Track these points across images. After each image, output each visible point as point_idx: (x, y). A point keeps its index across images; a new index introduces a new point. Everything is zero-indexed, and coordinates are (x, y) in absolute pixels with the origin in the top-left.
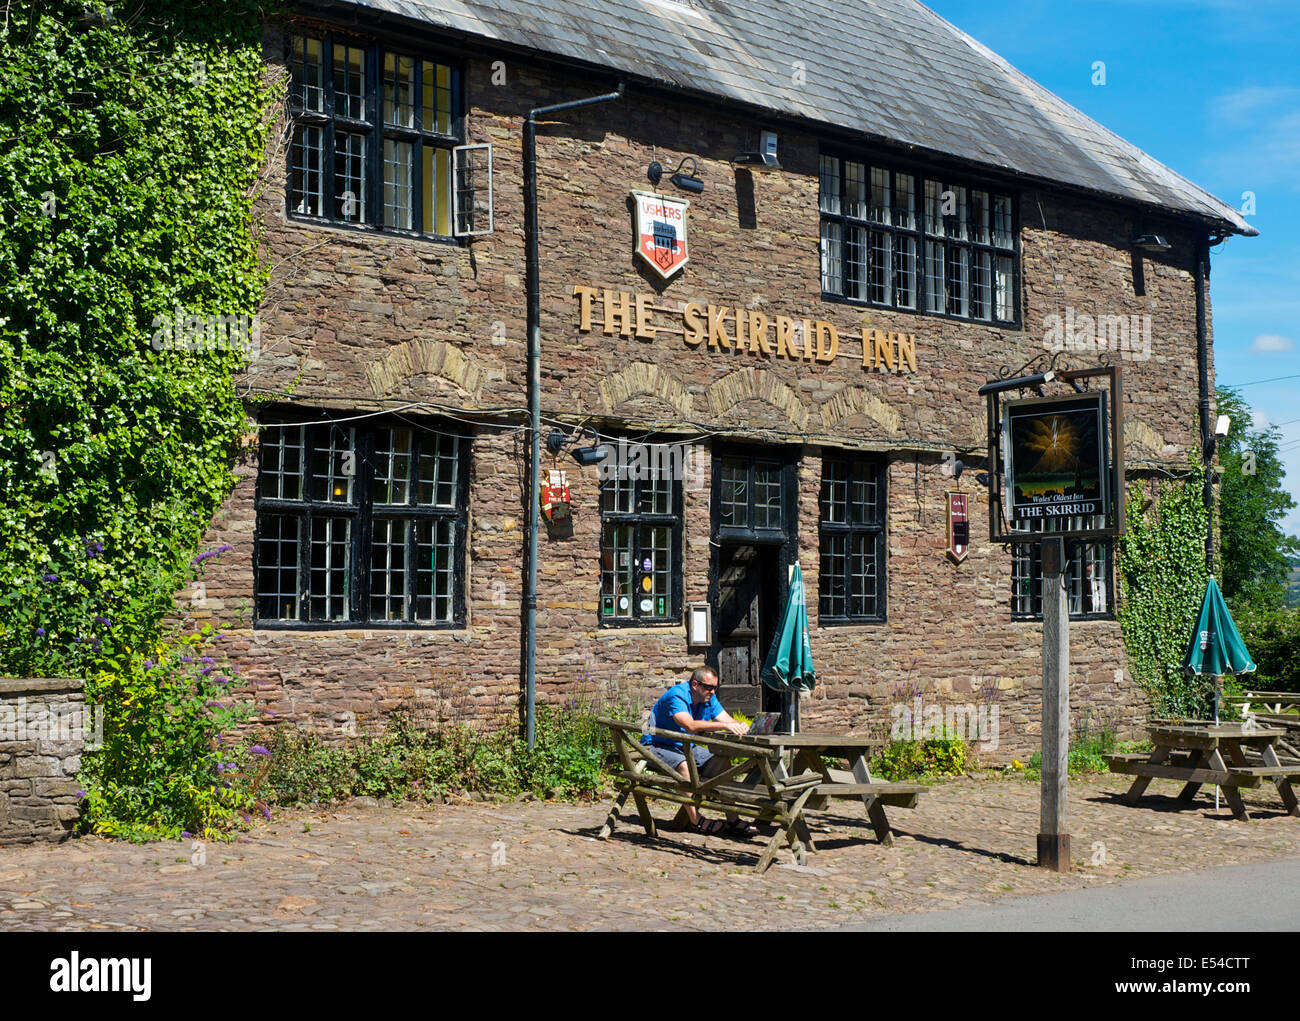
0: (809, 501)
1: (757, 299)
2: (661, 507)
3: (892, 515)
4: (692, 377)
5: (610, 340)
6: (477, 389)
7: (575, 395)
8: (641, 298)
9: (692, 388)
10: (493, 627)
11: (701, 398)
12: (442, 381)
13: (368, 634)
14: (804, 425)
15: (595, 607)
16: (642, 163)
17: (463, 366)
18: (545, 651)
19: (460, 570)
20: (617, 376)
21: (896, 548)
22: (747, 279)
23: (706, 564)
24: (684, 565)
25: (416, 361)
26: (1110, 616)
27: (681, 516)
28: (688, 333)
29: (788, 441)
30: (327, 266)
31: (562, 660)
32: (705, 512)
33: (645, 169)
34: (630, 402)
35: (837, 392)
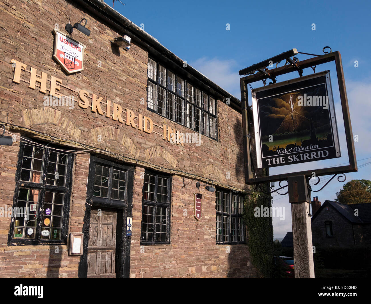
0: (138, 190)
1: (118, 99)
2: (60, 183)
8: (54, 79)
11: (85, 133)
14: (137, 156)
15: (7, 232)
16: (63, 22)
20: (35, 111)
22: (114, 90)
24: (70, 214)
26: (244, 243)
27: (70, 188)
28: (80, 103)
29: (129, 161)
32: (85, 188)
33: (64, 25)
34: (42, 126)
35: (152, 146)
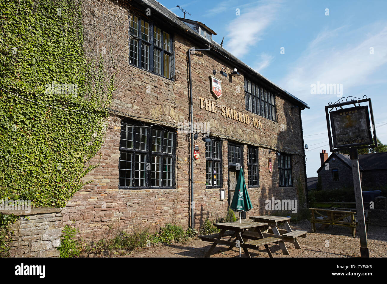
0: (245, 157)
1: (234, 107)
2: (217, 157)
3: (260, 162)
4: (224, 124)
6: (177, 121)
8: (213, 103)
9: (224, 127)
10: (182, 188)
11: (225, 130)
12: (170, 117)
13: (151, 190)
14: (244, 139)
15: (205, 183)
16: (212, 69)
17: (174, 113)
18: (195, 195)
19: (174, 172)
22: (232, 102)
23: (227, 172)
24: (223, 172)
25: (163, 111)
26: (292, 186)
27: (222, 160)
28: (222, 113)
29: (241, 142)
30: (140, 79)
31: (198, 197)
32: (227, 159)
33: (212, 71)
34: (211, 129)
35: (249, 132)
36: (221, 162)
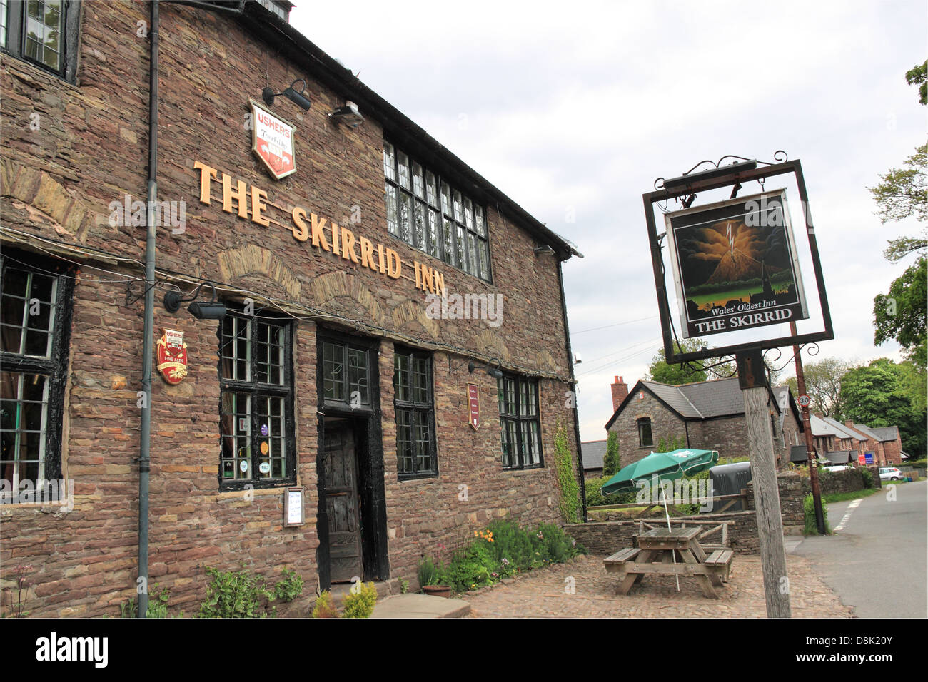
0: (387, 382)
1: (347, 221)
2: (276, 379)
3: (438, 397)
4: (300, 268)
5: (228, 218)
6: (79, 231)
7: (194, 260)
8: (256, 192)
9: (300, 277)
10: (98, 496)
11: (308, 287)
12: (34, 211)
14: (382, 323)
15: (216, 470)
16: (258, 86)
17: (63, 203)
18: (162, 518)
19: (56, 430)
20: (234, 253)
21: (441, 421)
22: (339, 204)
23: (315, 431)
24: (297, 431)
26: (542, 465)
27: (292, 387)
28: (296, 232)
29: (373, 332)
31: (182, 525)
32: (313, 385)
33: (260, 92)
34: (247, 278)
35: (401, 302)
36: (290, 397)
